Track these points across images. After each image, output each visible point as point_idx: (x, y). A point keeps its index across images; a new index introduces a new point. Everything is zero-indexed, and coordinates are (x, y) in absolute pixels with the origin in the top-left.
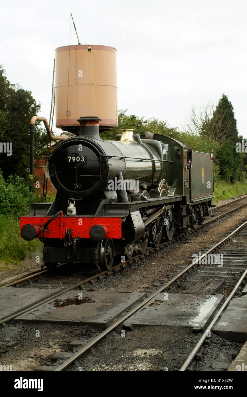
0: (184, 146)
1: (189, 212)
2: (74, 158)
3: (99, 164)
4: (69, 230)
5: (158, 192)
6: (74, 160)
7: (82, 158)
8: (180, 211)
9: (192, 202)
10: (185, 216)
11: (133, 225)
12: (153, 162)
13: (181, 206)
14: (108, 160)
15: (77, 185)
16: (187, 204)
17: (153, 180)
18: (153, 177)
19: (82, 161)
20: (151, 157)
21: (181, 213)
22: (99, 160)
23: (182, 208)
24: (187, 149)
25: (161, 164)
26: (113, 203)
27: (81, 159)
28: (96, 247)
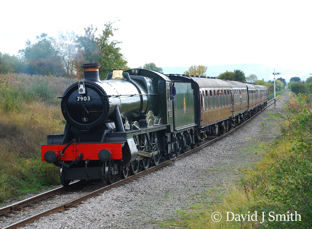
0: (167, 79)
1: (172, 139)
2: (82, 98)
3: (101, 102)
4: (81, 154)
5: (146, 122)
6: (82, 99)
7: (89, 98)
8: (165, 138)
9: (176, 131)
10: (169, 143)
11: (130, 149)
12: (141, 96)
13: (166, 134)
14: (109, 98)
15: (84, 119)
16: (172, 132)
17: (141, 112)
18: (141, 109)
19: (88, 100)
20: (140, 92)
21: (166, 141)
22: (102, 99)
23: (166, 136)
24: (169, 82)
25: (148, 97)
26: (113, 132)
27: (87, 98)
28: (102, 166)
